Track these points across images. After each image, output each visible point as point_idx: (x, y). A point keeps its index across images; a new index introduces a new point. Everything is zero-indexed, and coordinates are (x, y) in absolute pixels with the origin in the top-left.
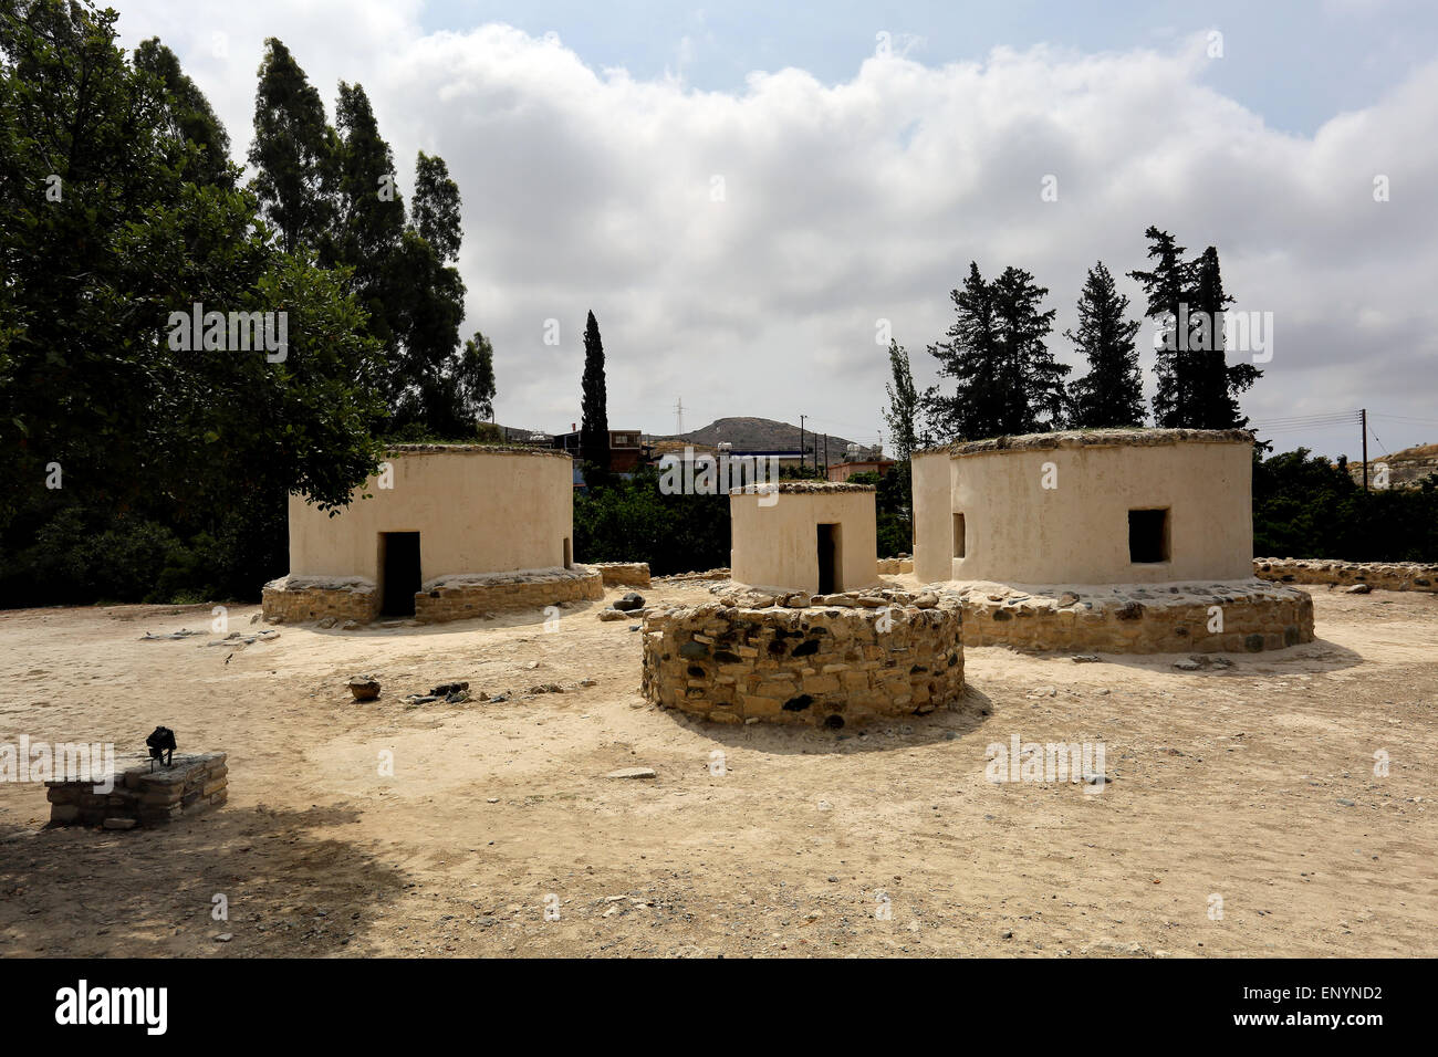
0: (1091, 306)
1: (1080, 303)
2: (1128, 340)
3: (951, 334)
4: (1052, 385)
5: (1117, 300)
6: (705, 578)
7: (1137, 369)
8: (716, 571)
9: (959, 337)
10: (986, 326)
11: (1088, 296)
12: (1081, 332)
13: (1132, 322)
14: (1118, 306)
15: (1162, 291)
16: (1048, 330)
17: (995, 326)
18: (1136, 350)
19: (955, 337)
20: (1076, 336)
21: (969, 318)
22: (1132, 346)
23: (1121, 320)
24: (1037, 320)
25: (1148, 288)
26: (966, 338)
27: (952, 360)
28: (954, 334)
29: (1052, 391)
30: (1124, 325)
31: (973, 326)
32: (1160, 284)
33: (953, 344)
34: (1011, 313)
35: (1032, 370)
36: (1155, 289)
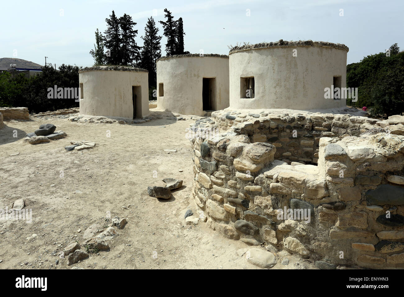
0: (148, 30)
1: (145, 28)
2: (158, 41)
3: (105, 33)
4: (136, 53)
5: (156, 29)
6: (58, 114)
7: (160, 50)
8: (62, 110)
9: (108, 34)
10: (116, 32)
11: (148, 26)
12: (145, 37)
13: (159, 36)
14: (156, 31)
15: (167, 28)
16: (135, 36)
17: (119, 32)
18: (160, 45)
19: (107, 34)
20: (144, 38)
21: (111, 28)
22: (160, 43)
23: (157, 35)
24: (132, 32)
25: (164, 27)
26: (110, 35)
27: (105, 42)
28: (106, 33)
29: (136, 54)
30: (157, 37)
31: (112, 31)
32: (167, 26)
33: (106, 36)
34: (125, 29)
35: (130, 47)
36: (166, 27)
